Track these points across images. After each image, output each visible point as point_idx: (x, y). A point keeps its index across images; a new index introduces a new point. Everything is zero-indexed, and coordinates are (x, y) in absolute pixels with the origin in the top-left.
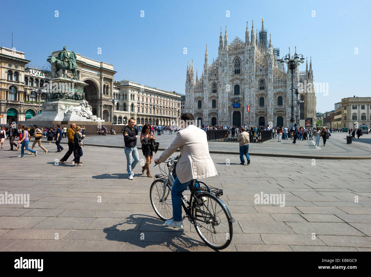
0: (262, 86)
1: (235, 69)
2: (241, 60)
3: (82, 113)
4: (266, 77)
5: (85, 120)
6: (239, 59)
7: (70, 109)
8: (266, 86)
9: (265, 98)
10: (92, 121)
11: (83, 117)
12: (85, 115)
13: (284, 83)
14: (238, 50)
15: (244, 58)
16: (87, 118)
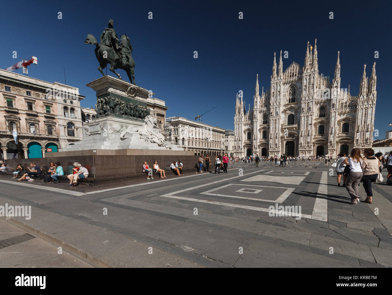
0: (322, 114)
1: (290, 98)
2: (297, 87)
3: (150, 138)
4: (328, 103)
5: (155, 147)
6: (295, 87)
7: (128, 130)
8: (328, 113)
9: (326, 125)
10: (166, 149)
11: (152, 142)
12: (154, 139)
13: (353, 107)
14: (294, 77)
15: (301, 85)
16: (160, 146)
